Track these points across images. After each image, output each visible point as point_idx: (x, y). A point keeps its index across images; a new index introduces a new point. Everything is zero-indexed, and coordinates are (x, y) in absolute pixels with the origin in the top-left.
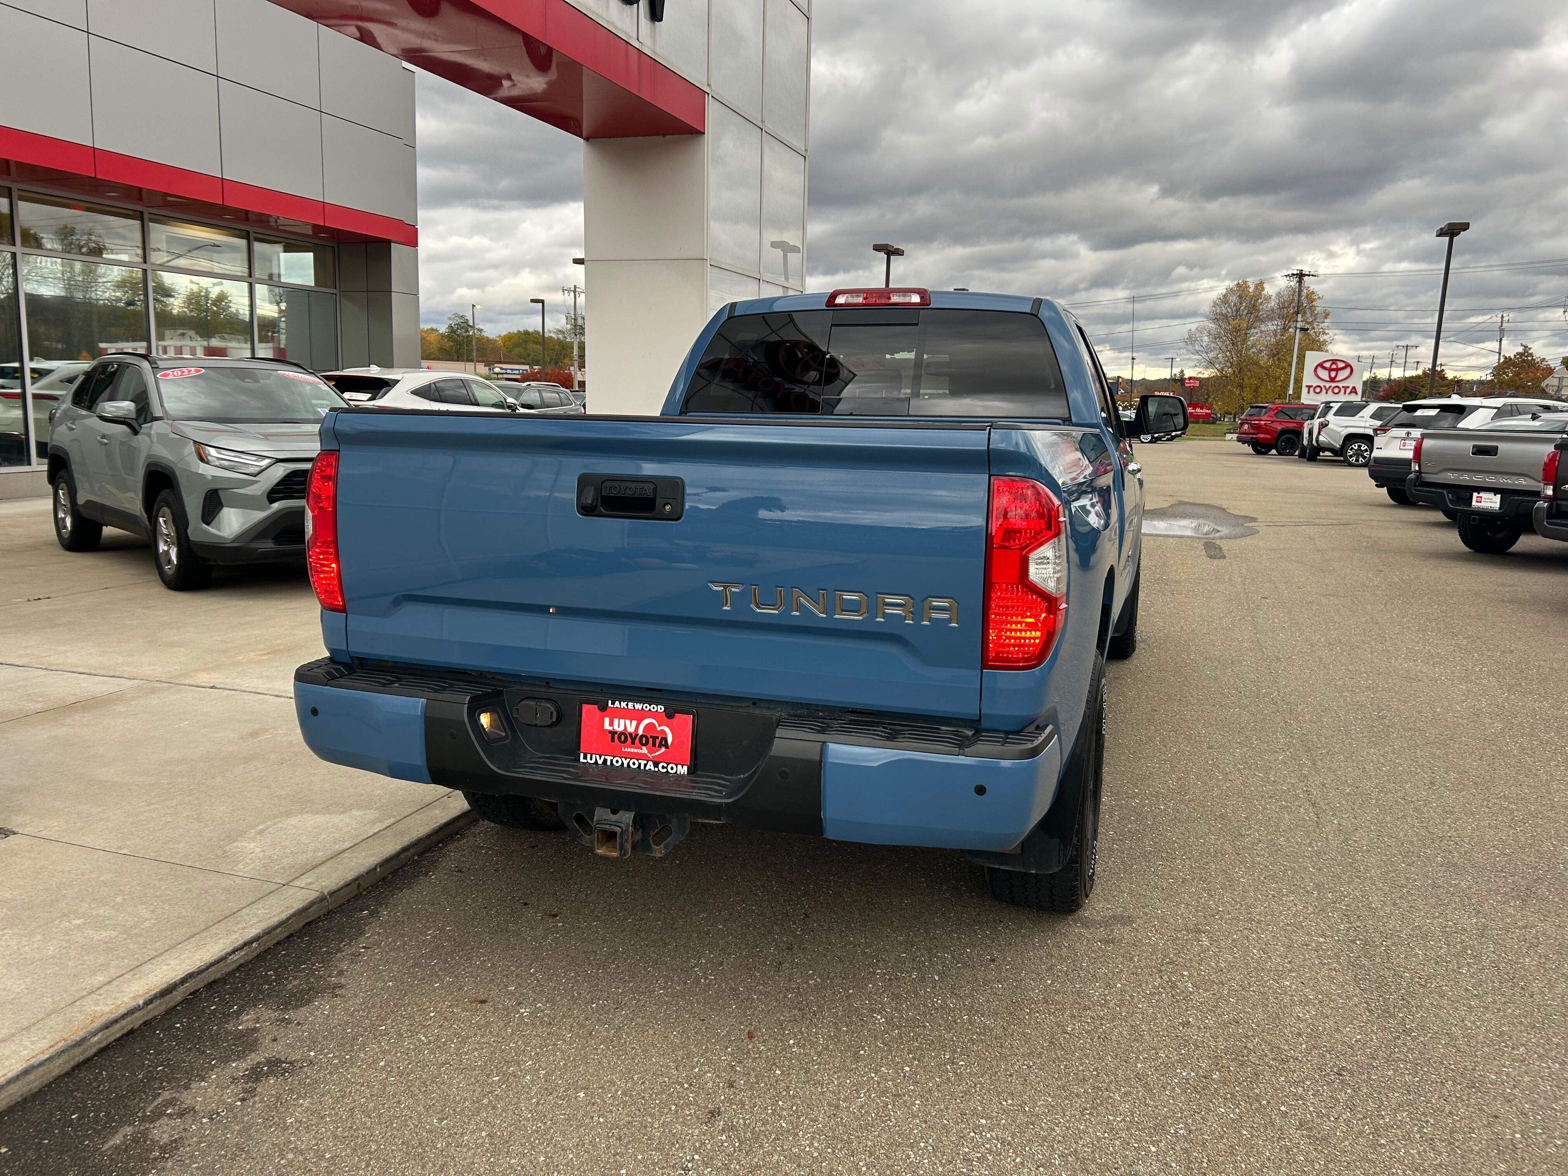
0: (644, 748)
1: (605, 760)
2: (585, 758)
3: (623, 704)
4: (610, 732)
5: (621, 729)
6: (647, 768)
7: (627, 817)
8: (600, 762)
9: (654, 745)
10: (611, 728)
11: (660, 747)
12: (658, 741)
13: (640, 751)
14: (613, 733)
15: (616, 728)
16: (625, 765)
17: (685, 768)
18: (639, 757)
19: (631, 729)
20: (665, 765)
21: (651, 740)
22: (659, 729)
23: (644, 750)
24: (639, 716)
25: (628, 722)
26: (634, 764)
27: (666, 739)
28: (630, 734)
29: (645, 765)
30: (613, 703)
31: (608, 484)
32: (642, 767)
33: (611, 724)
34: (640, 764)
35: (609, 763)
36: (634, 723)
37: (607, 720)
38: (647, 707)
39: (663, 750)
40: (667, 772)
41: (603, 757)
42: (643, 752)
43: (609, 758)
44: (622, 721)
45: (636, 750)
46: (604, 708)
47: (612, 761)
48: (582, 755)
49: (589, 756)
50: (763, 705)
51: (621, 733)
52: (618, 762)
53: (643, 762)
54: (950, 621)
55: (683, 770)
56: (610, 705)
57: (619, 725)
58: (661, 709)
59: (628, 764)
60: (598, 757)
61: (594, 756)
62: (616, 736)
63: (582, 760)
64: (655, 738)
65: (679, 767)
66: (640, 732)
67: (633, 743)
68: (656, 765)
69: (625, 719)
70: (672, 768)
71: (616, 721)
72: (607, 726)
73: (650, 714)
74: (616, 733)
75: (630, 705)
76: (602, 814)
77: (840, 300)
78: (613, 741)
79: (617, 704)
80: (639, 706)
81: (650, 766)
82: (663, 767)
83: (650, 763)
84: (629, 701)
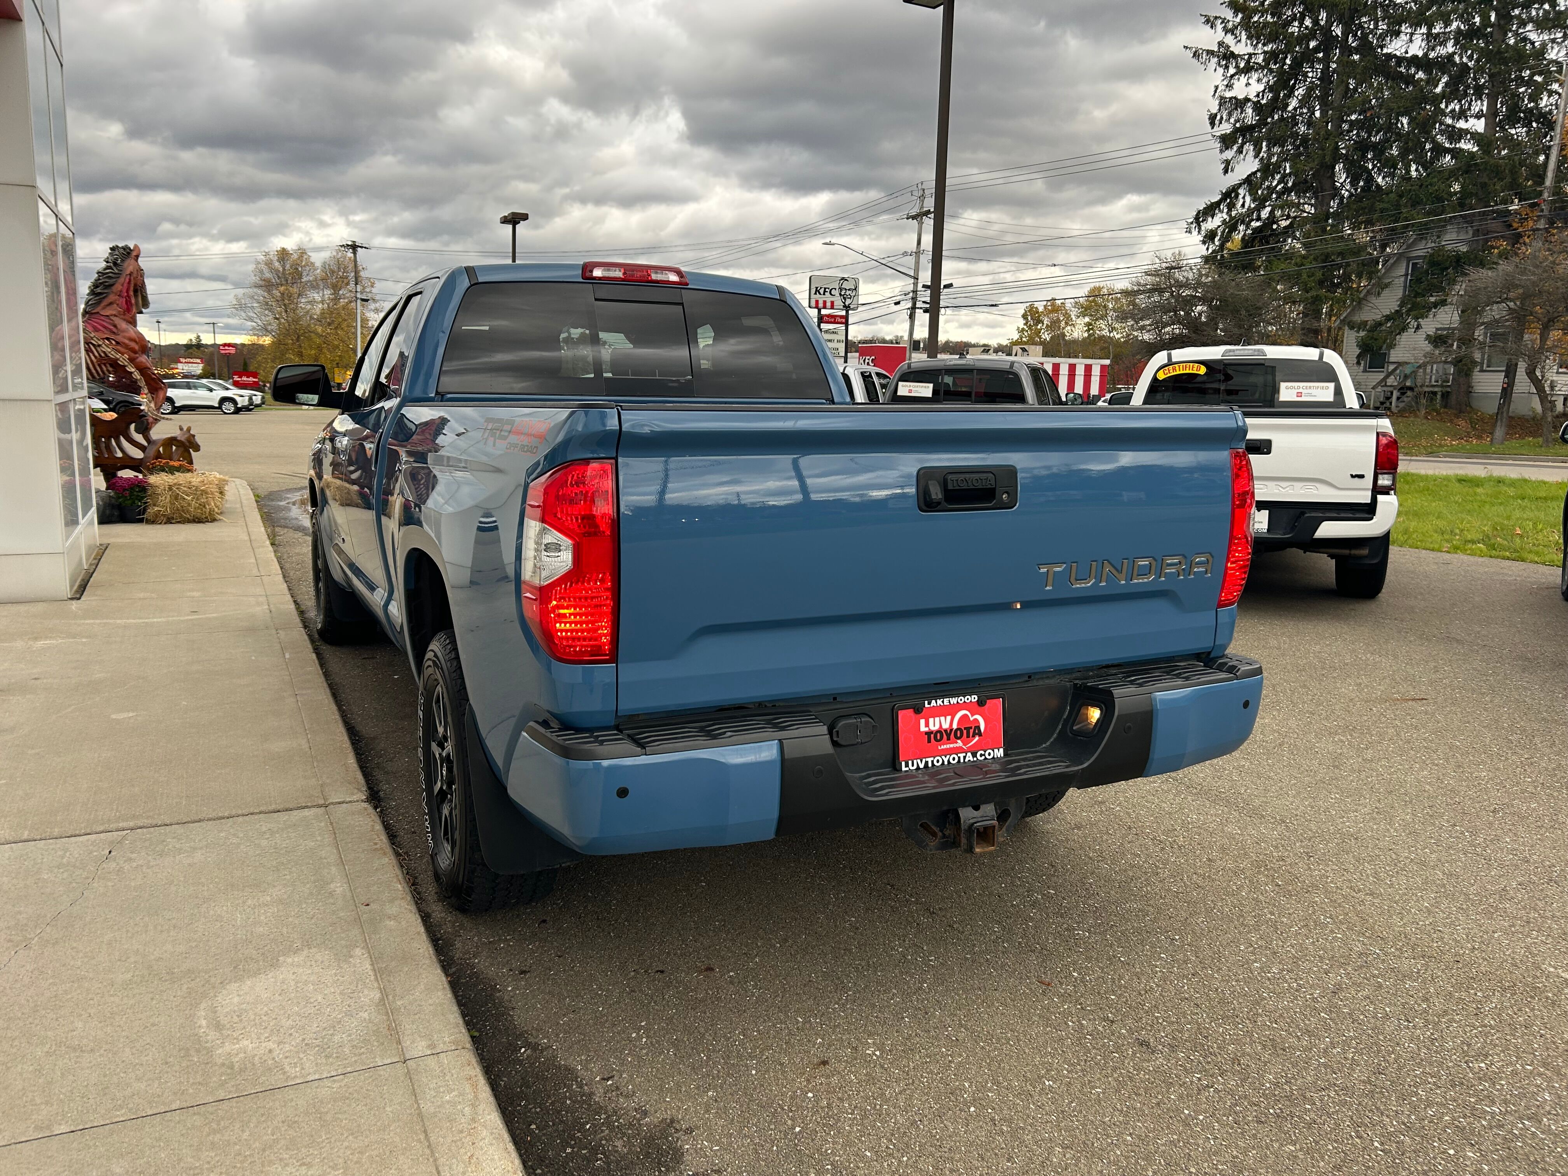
0: (959, 741)
1: (927, 763)
2: (907, 765)
3: (939, 702)
4: (926, 733)
5: (937, 727)
6: (966, 760)
7: (989, 810)
8: (922, 766)
9: (968, 737)
10: (927, 729)
11: (974, 736)
12: (971, 731)
13: (955, 745)
14: (929, 733)
15: (932, 728)
16: (946, 763)
17: (1001, 750)
18: (957, 751)
19: (946, 726)
20: (983, 752)
21: (965, 732)
22: (972, 719)
23: (960, 743)
24: (951, 711)
25: (942, 718)
26: (953, 759)
27: (978, 727)
28: (946, 730)
29: (965, 757)
30: (929, 703)
31: (950, 477)
32: (962, 761)
33: (927, 725)
34: (959, 758)
35: (930, 765)
36: (949, 718)
37: (922, 722)
38: (961, 700)
39: (977, 738)
40: (986, 759)
41: (924, 760)
42: (957, 745)
43: (930, 760)
44: (937, 719)
45: (952, 746)
46: (918, 710)
47: (932, 761)
48: (903, 763)
49: (910, 762)
50: (1037, 677)
51: (938, 732)
52: (938, 761)
53: (962, 755)
54: (1206, 572)
55: (1000, 753)
56: (927, 705)
57: (935, 724)
58: (974, 698)
59: (949, 761)
60: (919, 761)
61: (915, 762)
62: (932, 736)
63: (904, 769)
64: (968, 729)
65: (996, 750)
66: (955, 726)
67: (949, 739)
68: (974, 755)
69: (939, 716)
70: (989, 754)
71: (931, 720)
72: (923, 728)
73: (965, 706)
74: (932, 732)
75: (946, 701)
76: (967, 814)
77: (597, 273)
78: (929, 741)
79: (933, 703)
80: (954, 701)
81: (969, 757)
82: (981, 755)
83: (969, 754)
84: (943, 697)
